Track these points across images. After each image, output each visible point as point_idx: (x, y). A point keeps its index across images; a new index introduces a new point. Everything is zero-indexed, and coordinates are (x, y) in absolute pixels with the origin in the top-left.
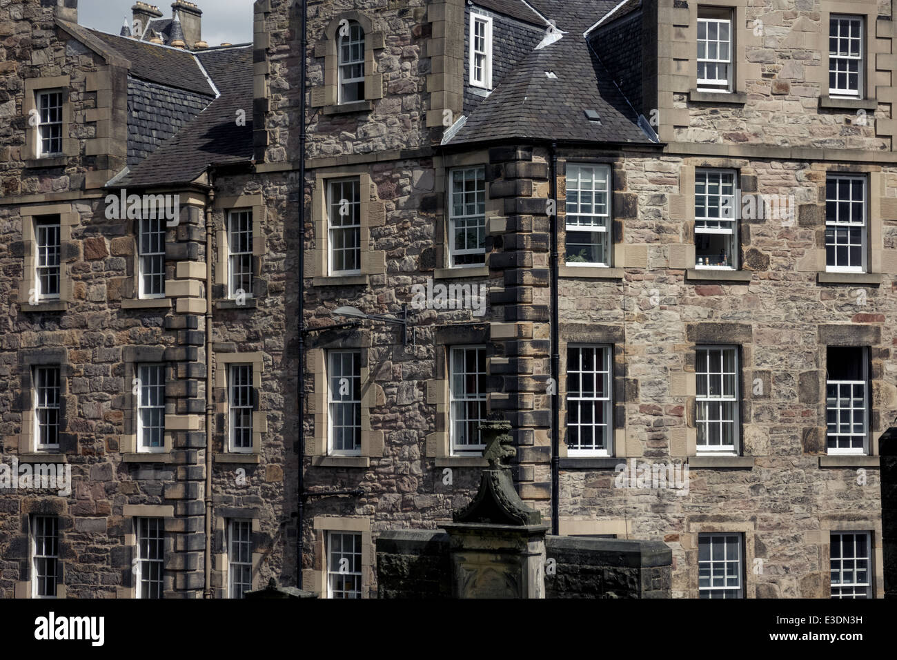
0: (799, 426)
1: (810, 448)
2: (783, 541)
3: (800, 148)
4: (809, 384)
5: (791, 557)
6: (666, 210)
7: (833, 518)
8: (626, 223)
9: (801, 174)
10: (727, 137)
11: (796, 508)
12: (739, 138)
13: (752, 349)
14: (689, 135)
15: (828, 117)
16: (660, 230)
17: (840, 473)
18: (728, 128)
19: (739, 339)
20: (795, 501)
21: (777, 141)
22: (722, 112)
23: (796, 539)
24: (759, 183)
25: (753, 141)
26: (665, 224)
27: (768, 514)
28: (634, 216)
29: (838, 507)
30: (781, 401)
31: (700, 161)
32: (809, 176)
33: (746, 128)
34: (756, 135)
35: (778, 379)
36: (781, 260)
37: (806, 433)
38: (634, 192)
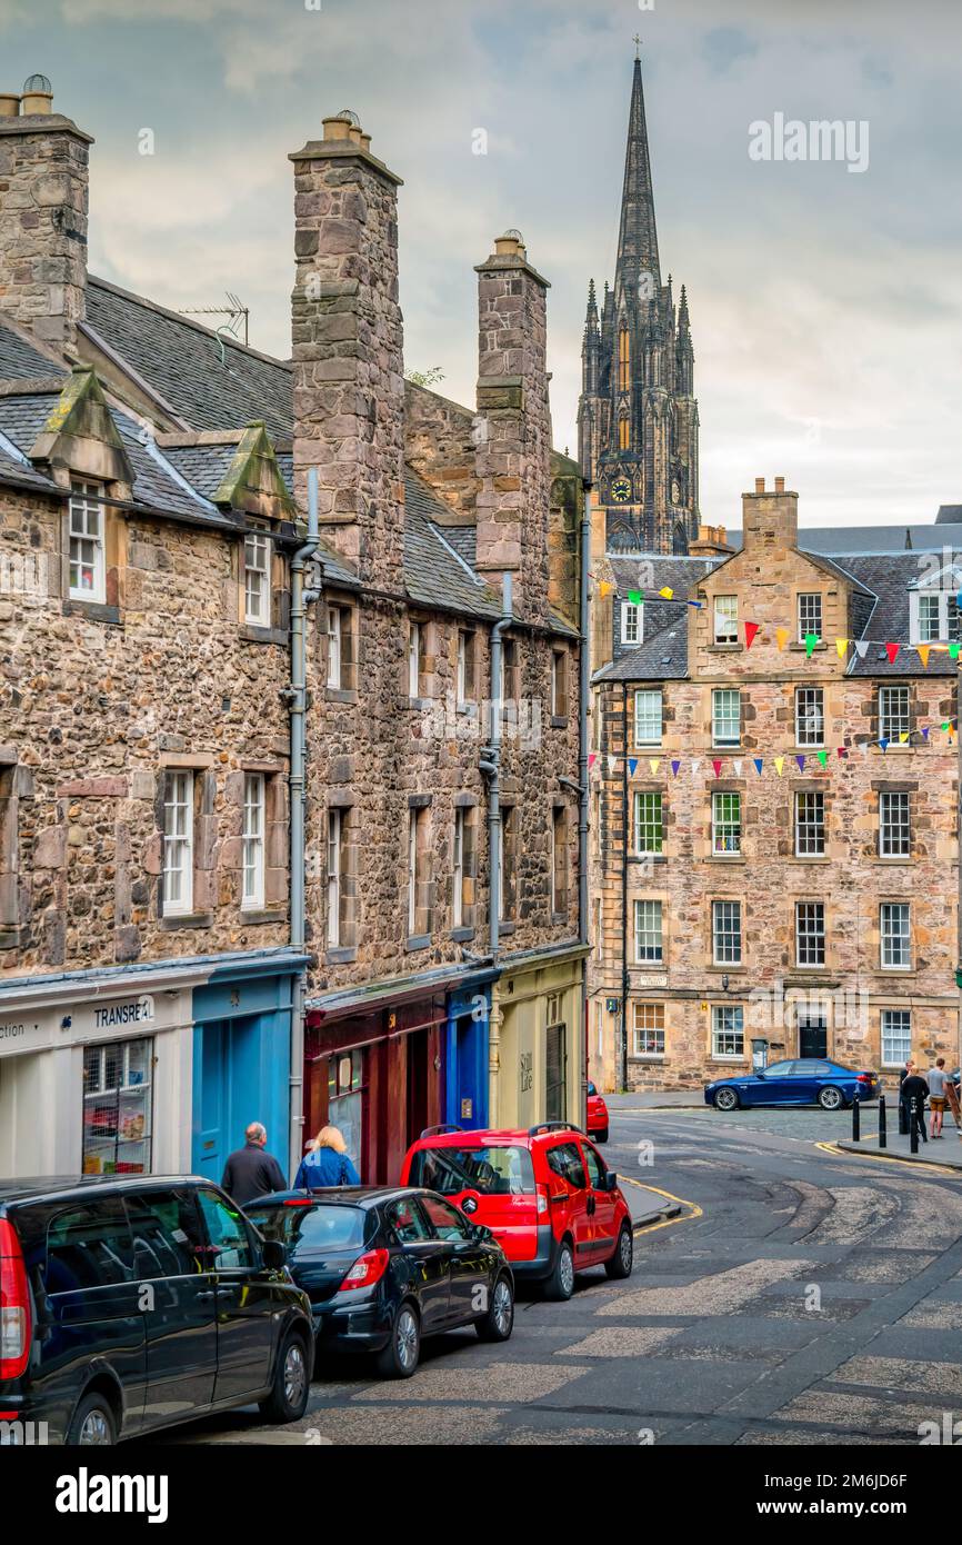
0: (776, 839)
1: (783, 853)
2: (764, 907)
3: (777, 675)
4: (783, 814)
5: (769, 917)
6: (692, 715)
7: (797, 894)
8: (668, 723)
9: (778, 690)
10: (732, 671)
11: (774, 888)
12: (738, 671)
13: (747, 794)
14: (707, 671)
15: (796, 655)
16: (689, 726)
17: (802, 868)
18: (733, 666)
19: (738, 788)
20: (772, 884)
21: (762, 671)
22: (728, 657)
23: (772, 906)
24: (752, 697)
25: (747, 672)
26: (692, 723)
27: (755, 891)
28: (674, 719)
29: (800, 888)
30: (765, 825)
31: (714, 686)
32: (783, 691)
33: (744, 665)
34: (749, 668)
35: (763, 812)
36: (766, 742)
37: (780, 844)
38: (673, 706)
